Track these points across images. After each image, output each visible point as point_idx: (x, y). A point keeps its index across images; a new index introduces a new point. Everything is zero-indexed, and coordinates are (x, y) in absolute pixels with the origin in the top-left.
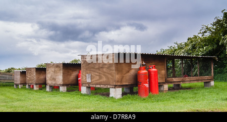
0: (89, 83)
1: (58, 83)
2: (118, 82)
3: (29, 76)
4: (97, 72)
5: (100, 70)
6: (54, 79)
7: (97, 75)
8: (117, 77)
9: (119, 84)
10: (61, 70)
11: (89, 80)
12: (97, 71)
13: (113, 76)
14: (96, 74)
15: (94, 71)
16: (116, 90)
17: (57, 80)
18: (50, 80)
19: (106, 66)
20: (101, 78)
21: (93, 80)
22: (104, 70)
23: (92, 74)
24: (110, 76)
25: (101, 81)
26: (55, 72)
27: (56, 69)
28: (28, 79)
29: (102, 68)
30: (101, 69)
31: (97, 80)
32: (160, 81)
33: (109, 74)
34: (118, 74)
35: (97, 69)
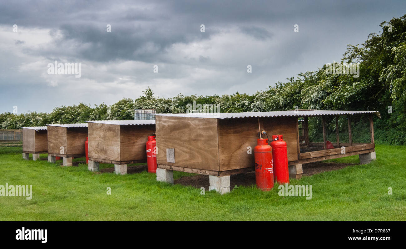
0: (170, 164)
1: (112, 159)
2: (223, 165)
3: (53, 141)
4: (186, 147)
5: (190, 144)
6: (104, 151)
7: (186, 152)
8: (222, 157)
9: (225, 169)
10: (116, 136)
11: (170, 159)
12: (187, 145)
13: (215, 156)
14: (185, 149)
15: (180, 145)
16: (221, 180)
17: (109, 152)
18: (96, 151)
19: (203, 139)
20: (192, 157)
21: (178, 160)
22: (199, 144)
23: (177, 150)
24: (210, 156)
25: (193, 162)
26: (105, 138)
27: (108, 134)
28: (52, 145)
29: (194, 140)
30: (193, 143)
31: (186, 160)
32: (290, 159)
33: (207, 151)
34: (223, 152)
35: (185, 141)
